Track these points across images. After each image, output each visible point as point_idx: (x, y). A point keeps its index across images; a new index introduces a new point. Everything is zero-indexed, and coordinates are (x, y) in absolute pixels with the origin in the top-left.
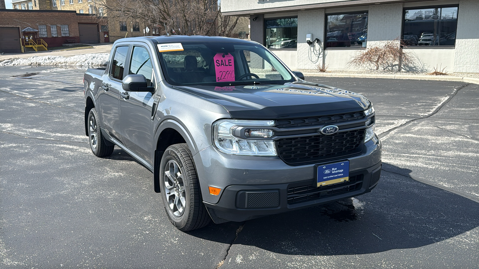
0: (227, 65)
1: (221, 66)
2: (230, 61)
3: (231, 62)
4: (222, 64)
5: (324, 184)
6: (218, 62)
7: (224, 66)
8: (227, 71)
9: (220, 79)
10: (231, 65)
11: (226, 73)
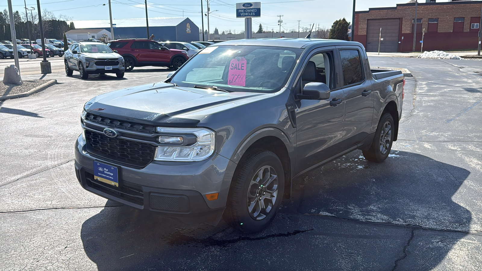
0: (240, 69)
1: (234, 69)
2: (243, 65)
3: (243, 67)
4: (236, 68)
5: (99, 179)
6: (232, 65)
7: (237, 69)
8: (239, 75)
9: (231, 82)
10: (243, 69)
11: (238, 77)
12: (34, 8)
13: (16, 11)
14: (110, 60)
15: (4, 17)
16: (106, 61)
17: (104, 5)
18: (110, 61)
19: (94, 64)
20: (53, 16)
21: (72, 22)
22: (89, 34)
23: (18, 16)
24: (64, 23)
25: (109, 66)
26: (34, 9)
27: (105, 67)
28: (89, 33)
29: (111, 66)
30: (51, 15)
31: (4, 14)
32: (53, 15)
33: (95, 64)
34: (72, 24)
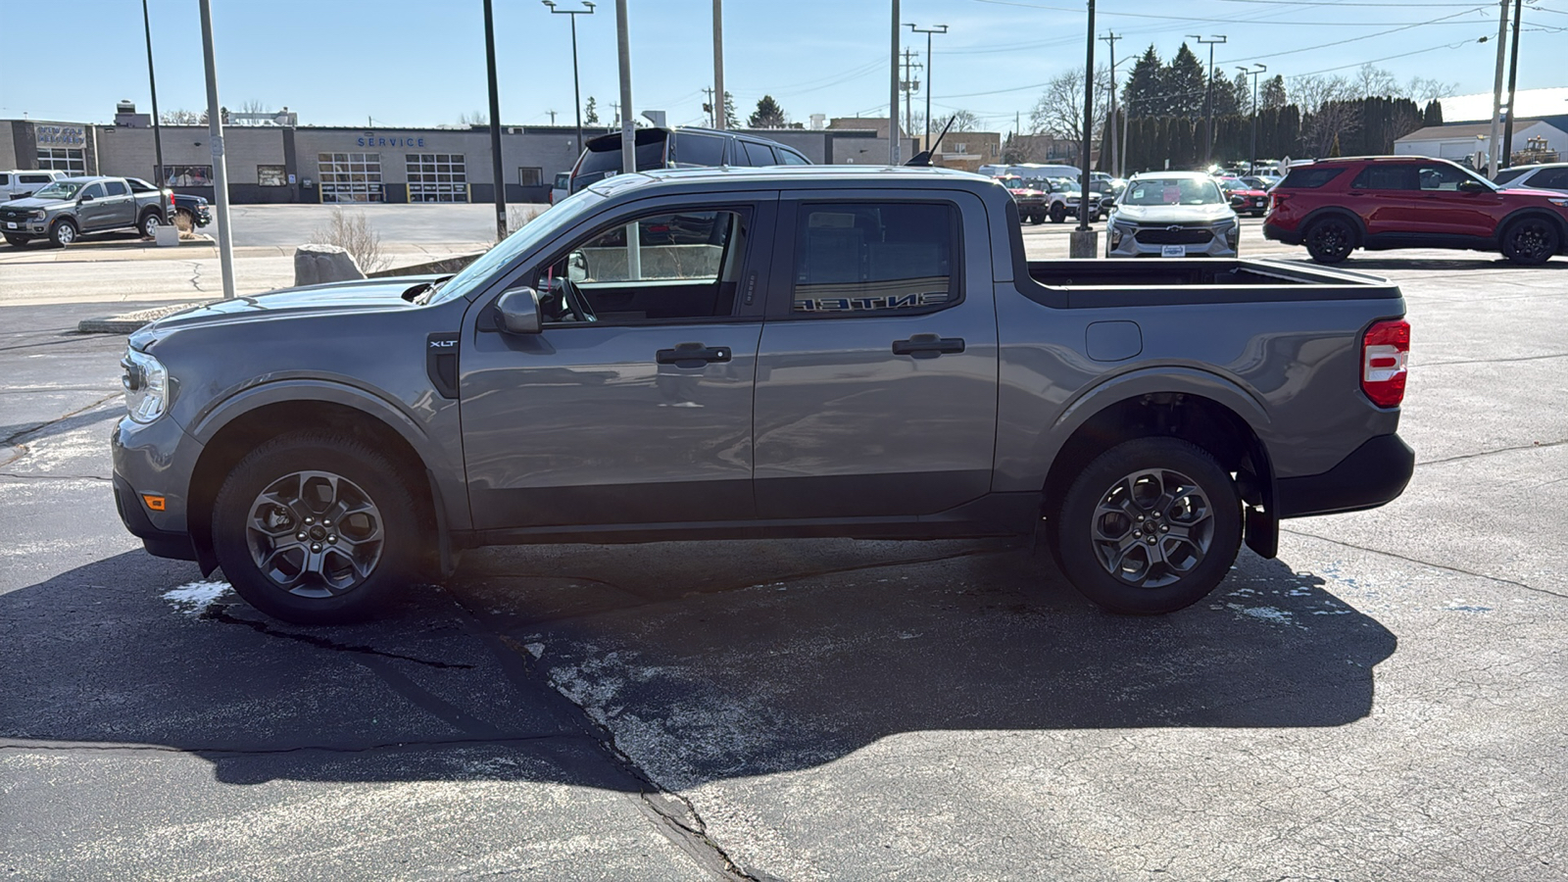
12: (1265, 67)
13: (1274, 77)
14: (1181, 228)
15: (1235, 96)
16: (1168, 228)
17: (1483, 40)
18: (1180, 231)
19: (1134, 239)
20: (1391, 84)
21: (1435, 101)
22: (1482, 140)
23: (1280, 89)
24: (1407, 105)
25: (1177, 246)
26: (1263, 69)
27: (1164, 247)
28: (1481, 137)
29: (1183, 247)
30: (1384, 82)
31: (1235, 87)
32: (1391, 80)
33: (1137, 239)
34: (1435, 109)
